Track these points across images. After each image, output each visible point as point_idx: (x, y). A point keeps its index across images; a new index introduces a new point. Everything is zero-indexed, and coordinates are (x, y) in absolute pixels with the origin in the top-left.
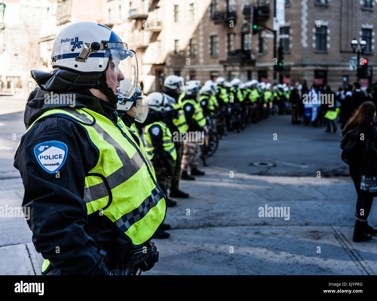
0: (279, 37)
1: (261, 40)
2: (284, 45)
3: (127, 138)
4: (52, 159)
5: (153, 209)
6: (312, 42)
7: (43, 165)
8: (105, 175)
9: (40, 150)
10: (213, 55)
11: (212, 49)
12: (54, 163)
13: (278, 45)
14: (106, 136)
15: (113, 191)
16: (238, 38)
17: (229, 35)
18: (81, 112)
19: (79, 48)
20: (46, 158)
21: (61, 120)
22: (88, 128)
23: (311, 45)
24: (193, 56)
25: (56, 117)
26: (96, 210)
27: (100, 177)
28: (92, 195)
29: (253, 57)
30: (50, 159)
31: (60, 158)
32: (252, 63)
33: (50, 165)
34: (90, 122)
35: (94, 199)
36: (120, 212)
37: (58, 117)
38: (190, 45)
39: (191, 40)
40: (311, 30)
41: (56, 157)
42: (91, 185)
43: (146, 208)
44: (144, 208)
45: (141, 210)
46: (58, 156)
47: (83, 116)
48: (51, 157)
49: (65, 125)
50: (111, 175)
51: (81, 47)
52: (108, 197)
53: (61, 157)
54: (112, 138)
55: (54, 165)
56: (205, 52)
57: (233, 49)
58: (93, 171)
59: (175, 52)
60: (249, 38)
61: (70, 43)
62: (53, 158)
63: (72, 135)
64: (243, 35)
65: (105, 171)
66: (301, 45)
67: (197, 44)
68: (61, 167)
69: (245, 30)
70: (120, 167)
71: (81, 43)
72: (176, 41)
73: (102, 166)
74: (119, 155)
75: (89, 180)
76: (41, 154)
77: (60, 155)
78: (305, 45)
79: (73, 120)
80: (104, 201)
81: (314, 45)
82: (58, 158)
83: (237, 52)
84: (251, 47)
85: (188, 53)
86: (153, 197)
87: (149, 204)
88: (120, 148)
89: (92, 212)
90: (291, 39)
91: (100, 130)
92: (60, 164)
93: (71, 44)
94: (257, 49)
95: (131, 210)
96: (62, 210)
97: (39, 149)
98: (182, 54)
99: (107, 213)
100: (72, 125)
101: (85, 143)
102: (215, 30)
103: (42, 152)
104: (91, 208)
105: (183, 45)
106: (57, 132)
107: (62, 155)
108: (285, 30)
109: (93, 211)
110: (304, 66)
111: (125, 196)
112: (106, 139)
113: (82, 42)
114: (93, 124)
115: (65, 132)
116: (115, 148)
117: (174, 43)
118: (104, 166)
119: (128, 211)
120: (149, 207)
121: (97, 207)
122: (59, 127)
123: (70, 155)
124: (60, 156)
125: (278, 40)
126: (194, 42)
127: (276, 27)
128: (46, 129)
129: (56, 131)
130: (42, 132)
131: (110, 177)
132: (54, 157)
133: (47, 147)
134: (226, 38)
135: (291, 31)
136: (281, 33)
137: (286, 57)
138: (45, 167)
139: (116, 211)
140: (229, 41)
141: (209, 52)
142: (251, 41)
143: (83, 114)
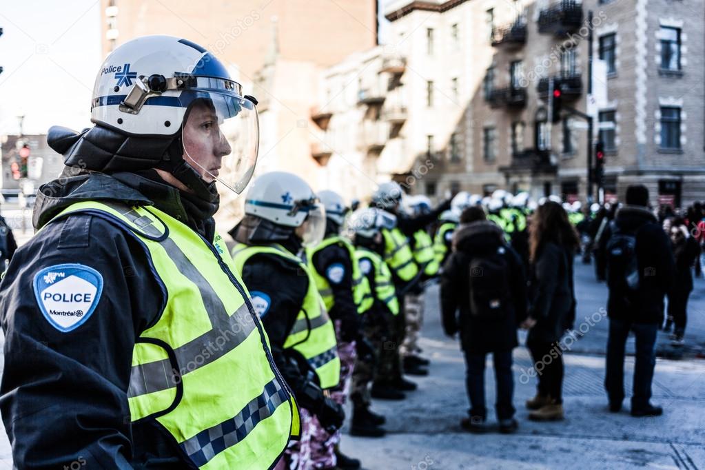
0: (597, 126)
1: (567, 132)
2: (605, 140)
3: (227, 274)
4: (68, 301)
5: (266, 423)
6: (655, 133)
7: (49, 312)
8: (173, 344)
9: (47, 282)
10: (488, 158)
11: (486, 149)
12: (72, 311)
13: (595, 140)
14: (185, 265)
15: (186, 378)
16: (529, 131)
17: (514, 127)
18: (142, 212)
19: (127, 85)
20: (57, 297)
21: (97, 224)
22: (152, 246)
23: (653, 139)
24: (456, 160)
25: (89, 215)
26: (146, 414)
27: (161, 348)
28: (142, 383)
29: (554, 160)
30: (64, 301)
31: (85, 301)
32: (553, 170)
33: (64, 314)
34: (157, 235)
35: (145, 392)
36: (195, 424)
37: (93, 216)
38: (453, 142)
39: (453, 135)
40: (653, 114)
41: (78, 298)
42: (142, 363)
43: (250, 419)
44: (245, 419)
45: (239, 424)
46: (83, 298)
47: (145, 220)
48: (68, 298)
49: (104, 234)
50: (185, 346)
51: (131, 84)
52: (174, 390)
53: (87, 300)
54: (197, 270)
55: (72, 314)
56: (475, 154)
57: (521, 148)
58: (149, 333)
59: (428, 154)
60: (546, 129)
61: (113, 74)
62: (71, 301)
63: (115, 255)
64: (537, 125)
65: (174, 336)
66: (635, 140)
67: (464, 142)
68: (85, 320)
69: (541, 116)
70: (206, 331)
71: (134, 75)
72: (430, 137)
73: (170, 326)
74: (207, 306)
75: (140, 350)
76: (48, 290)
77: (85, 295)
78: (642, 138)
79: (122, 226)
80: (167, 396)
81: (658, 139)
82: (81, 300)
83: (527, 152)
84: (551, 143)
85: (448, 156)
86: (267, 398)
87: (258, 411)
88: (211, 292)
89: (139, 418)
90: (618, 129)
91: (174, 252)
92: (84, 314)
93: (116, 78)
94: (561, 147)
95: (219, 422)
96: (74, 413)
97: (45, 277)
98: (439, 157)
99: (169, 422)
100: (118, 235)
101: (140, 275)
102: (492, 118)
103: (50, 284)
104: (137, 409)
105: (440, 143)
106: (86, 247)
107: (90, 295)
108: (607, 115)
109: (141, 414)
110: (640, 173)
111: (208, 391)
112: (185, 271)
113: (136, 73)
114: (163, 239)
115: (102, 249)
116: (202, 290)
117: (426, 140)
118: (173, 326)
119: (213, 423)
120: (257, 418)
121: (149, 408)
122: (92, 235)
123: (107, 297)
124: (85, 298)
125: (595, 132)
126: (458, 138)
127: (592, 111)
128: (64, 237)
129: (84, 245)
130: (56, 242)
131: (183, 350)
132: (74, 298)
133: (62, 275)
134: (509, 131)
135: (618, 117)
136: (601, 120)
137: (609, 160)
138: (53, 317)
139: (188, 422)
140: (514, 135)
141: (482, 153)
142: (550, 136)
143: (145, 218)
